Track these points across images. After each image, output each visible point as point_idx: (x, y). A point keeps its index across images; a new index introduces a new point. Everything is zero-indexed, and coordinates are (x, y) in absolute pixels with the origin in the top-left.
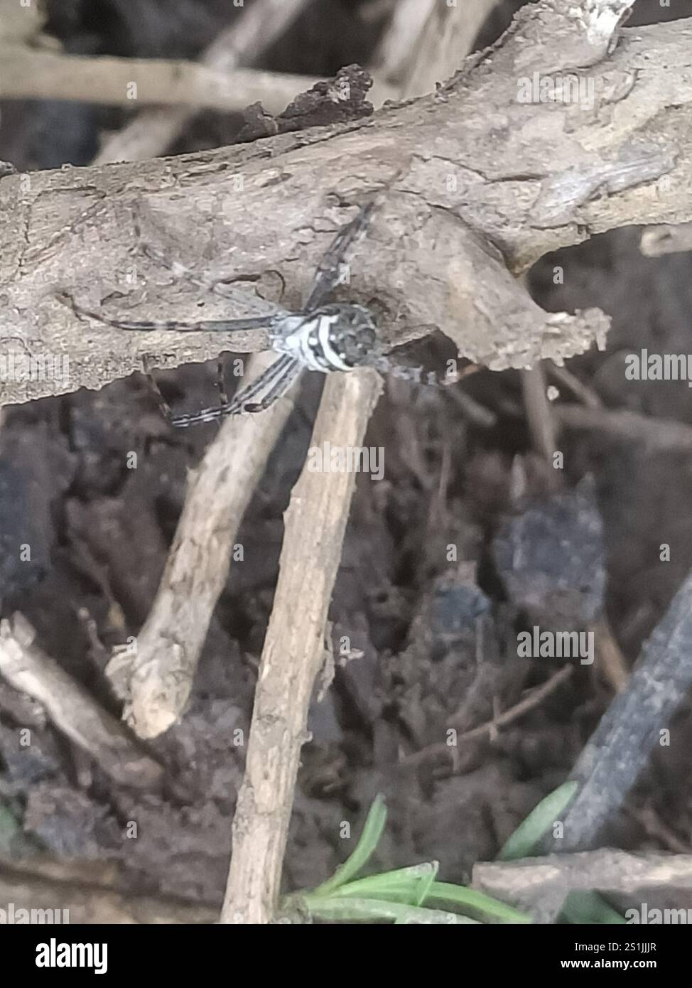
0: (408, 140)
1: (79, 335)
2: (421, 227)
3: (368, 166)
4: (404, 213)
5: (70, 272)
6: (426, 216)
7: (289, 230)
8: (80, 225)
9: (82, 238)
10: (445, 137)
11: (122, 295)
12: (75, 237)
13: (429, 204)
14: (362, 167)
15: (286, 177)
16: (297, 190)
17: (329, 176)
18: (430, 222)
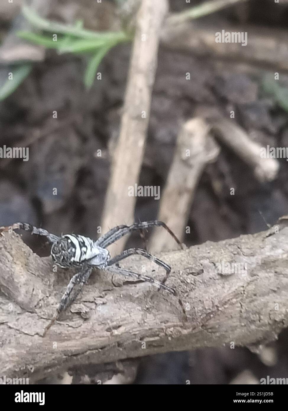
0: (46, 345)
1: (214, 256)
2: (40, 300)
3: (67, 332)
4: (49, 307)
5: (219, 287)
6: (37, 307)
7: (108, 304)
8: (214, 310)
9: (213, 303)
10: (26, 345)
11: (192, 274)
12: (216, 303)
13: (36, 313)
14: (70, 332)
15: (109, 330)
16: (103, 322)
17: (87, 329)
18: (36, 303)
